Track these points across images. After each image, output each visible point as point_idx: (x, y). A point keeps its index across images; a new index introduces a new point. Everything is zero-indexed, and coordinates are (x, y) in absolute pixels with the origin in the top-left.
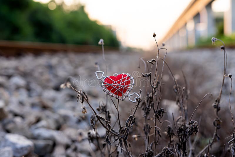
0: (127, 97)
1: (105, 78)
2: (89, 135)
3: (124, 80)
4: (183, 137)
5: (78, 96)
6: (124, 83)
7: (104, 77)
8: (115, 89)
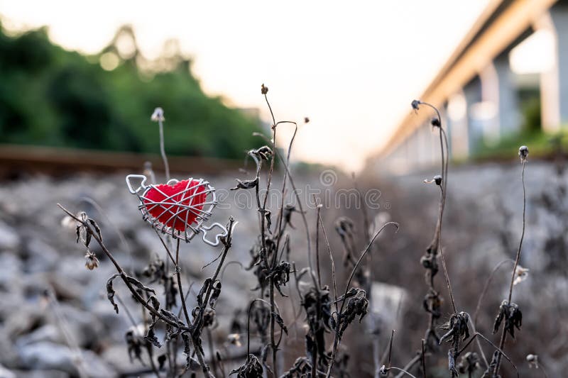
0: (197, 232)
1: (148, 189)
2: (129, 337)
3: (188, 194)
4: (315, 317)
5: (78, 228)
6: (189, 200)
7: (145, 187)
8: (168, 215)
